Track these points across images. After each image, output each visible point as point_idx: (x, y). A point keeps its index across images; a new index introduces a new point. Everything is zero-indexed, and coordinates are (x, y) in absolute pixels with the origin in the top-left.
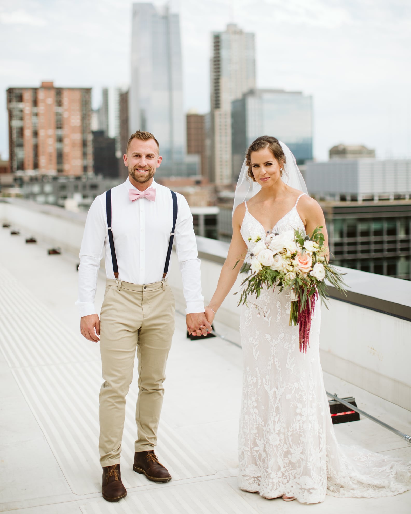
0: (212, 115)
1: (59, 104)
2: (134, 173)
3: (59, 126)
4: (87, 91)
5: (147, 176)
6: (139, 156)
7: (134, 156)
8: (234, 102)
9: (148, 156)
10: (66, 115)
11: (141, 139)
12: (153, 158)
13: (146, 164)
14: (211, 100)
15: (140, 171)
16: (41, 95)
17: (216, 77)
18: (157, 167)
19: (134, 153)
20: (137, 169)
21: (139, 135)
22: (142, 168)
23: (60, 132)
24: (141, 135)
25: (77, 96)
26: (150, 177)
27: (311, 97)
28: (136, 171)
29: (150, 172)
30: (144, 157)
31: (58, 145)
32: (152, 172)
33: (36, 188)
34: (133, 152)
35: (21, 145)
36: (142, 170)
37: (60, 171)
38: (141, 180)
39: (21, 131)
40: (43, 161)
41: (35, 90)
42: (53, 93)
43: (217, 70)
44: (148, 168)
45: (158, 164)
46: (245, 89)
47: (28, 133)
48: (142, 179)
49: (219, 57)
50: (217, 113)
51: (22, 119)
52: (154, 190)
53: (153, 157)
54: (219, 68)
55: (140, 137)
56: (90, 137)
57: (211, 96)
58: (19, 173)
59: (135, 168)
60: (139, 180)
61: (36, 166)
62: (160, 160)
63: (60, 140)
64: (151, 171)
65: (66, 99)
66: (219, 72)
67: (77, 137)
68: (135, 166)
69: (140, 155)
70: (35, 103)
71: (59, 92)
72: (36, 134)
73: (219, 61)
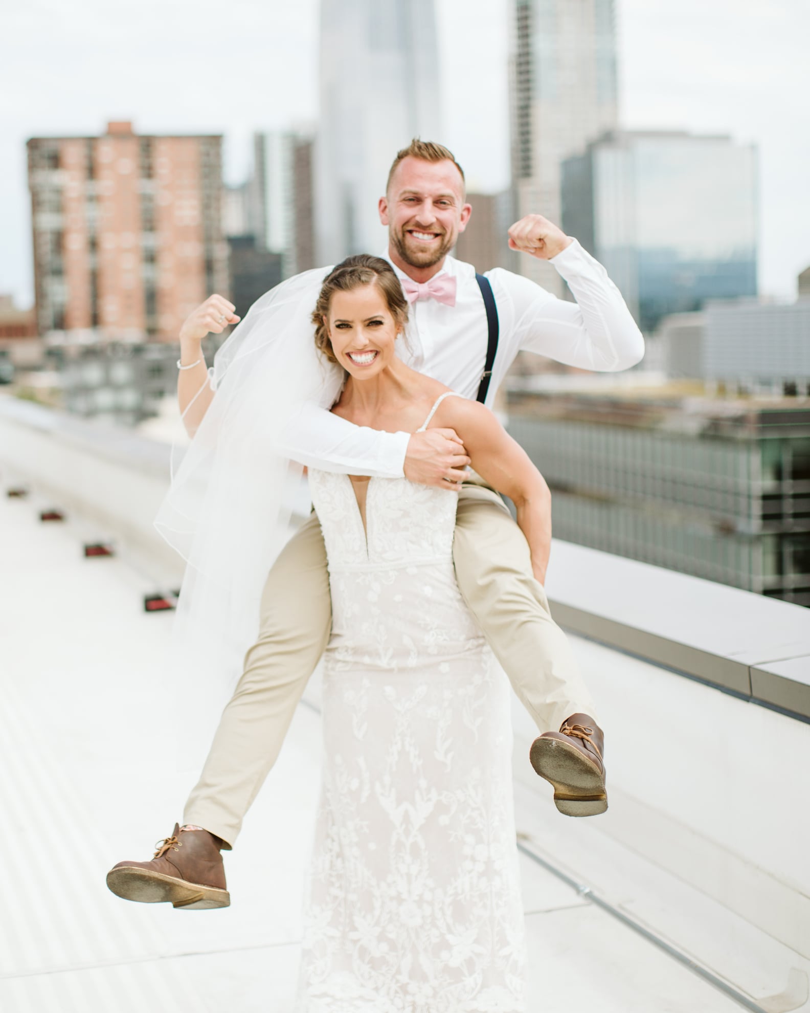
0: (514, 193)
1: (148, 172)
2: (403, 240)
3: (149, 224)
4: (214, 141)
5: (436, 252)
6: (416, 200)
7: (404, 200)
8: (567, 165)
9: (440, 202)
10: (164, 199)
11: (424, 157)
12: (450, 207)
13: (434, 220)
14: (513, 159)
15: (418, 238)
16: (106, 153)
17: (522, 103)
18: (459, 231)
19: (405, 192)
20: (411, 232)
21: (420, 148)
22: (423, 228)
23: (151, 241)
24: (423, 148)
25: (189, 153)
26: (443, 250)
27: (753, 148)
28: (408, 235)
29: (443, 240)
30: (428, 203)
31: (146, 271)
32: (449, 241)
33: (92, 373)
34: (401, 191)
35: (58, 272)
36: (424, 233)
37: (152, 331)
38: (421, 260)
39: (59, 240)
40: (111, 308)
41: (91, 142)
42: (132, 148)
43: (524, 86)
44: (437, 230)
45: (461, 223)
46: (592, 130)
47: (76, 243)
48: (422, 257)
49: (527, 54)
50: (527, 189)
51: (60, 208)
52: (453, 280)
53: (451, 205)
54: (528, 81)
55: (421, 153)
56: (222, 252)
57: (513, 150)
58: (56, 339)
59: (404, 227)
60: (415, 260)
61: (95, 320)
62: (465, 213)
63: (151, 258)
64: (447, 238)
65: (163, 160)
66: (528, 90)
67: (192, 251)
68: (406, 223)
69: (418, 196)
70: (92, 171)
71: (147, 144)
72: (93, 245)
73: (527, 63)
